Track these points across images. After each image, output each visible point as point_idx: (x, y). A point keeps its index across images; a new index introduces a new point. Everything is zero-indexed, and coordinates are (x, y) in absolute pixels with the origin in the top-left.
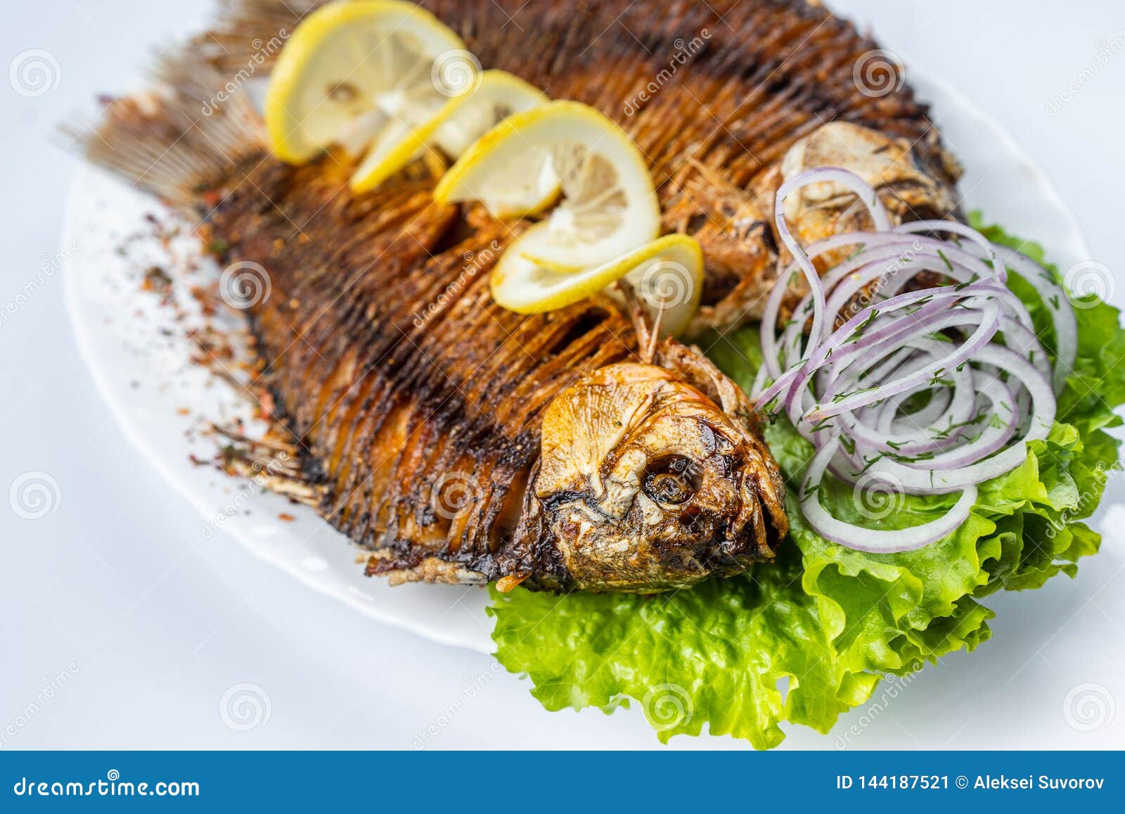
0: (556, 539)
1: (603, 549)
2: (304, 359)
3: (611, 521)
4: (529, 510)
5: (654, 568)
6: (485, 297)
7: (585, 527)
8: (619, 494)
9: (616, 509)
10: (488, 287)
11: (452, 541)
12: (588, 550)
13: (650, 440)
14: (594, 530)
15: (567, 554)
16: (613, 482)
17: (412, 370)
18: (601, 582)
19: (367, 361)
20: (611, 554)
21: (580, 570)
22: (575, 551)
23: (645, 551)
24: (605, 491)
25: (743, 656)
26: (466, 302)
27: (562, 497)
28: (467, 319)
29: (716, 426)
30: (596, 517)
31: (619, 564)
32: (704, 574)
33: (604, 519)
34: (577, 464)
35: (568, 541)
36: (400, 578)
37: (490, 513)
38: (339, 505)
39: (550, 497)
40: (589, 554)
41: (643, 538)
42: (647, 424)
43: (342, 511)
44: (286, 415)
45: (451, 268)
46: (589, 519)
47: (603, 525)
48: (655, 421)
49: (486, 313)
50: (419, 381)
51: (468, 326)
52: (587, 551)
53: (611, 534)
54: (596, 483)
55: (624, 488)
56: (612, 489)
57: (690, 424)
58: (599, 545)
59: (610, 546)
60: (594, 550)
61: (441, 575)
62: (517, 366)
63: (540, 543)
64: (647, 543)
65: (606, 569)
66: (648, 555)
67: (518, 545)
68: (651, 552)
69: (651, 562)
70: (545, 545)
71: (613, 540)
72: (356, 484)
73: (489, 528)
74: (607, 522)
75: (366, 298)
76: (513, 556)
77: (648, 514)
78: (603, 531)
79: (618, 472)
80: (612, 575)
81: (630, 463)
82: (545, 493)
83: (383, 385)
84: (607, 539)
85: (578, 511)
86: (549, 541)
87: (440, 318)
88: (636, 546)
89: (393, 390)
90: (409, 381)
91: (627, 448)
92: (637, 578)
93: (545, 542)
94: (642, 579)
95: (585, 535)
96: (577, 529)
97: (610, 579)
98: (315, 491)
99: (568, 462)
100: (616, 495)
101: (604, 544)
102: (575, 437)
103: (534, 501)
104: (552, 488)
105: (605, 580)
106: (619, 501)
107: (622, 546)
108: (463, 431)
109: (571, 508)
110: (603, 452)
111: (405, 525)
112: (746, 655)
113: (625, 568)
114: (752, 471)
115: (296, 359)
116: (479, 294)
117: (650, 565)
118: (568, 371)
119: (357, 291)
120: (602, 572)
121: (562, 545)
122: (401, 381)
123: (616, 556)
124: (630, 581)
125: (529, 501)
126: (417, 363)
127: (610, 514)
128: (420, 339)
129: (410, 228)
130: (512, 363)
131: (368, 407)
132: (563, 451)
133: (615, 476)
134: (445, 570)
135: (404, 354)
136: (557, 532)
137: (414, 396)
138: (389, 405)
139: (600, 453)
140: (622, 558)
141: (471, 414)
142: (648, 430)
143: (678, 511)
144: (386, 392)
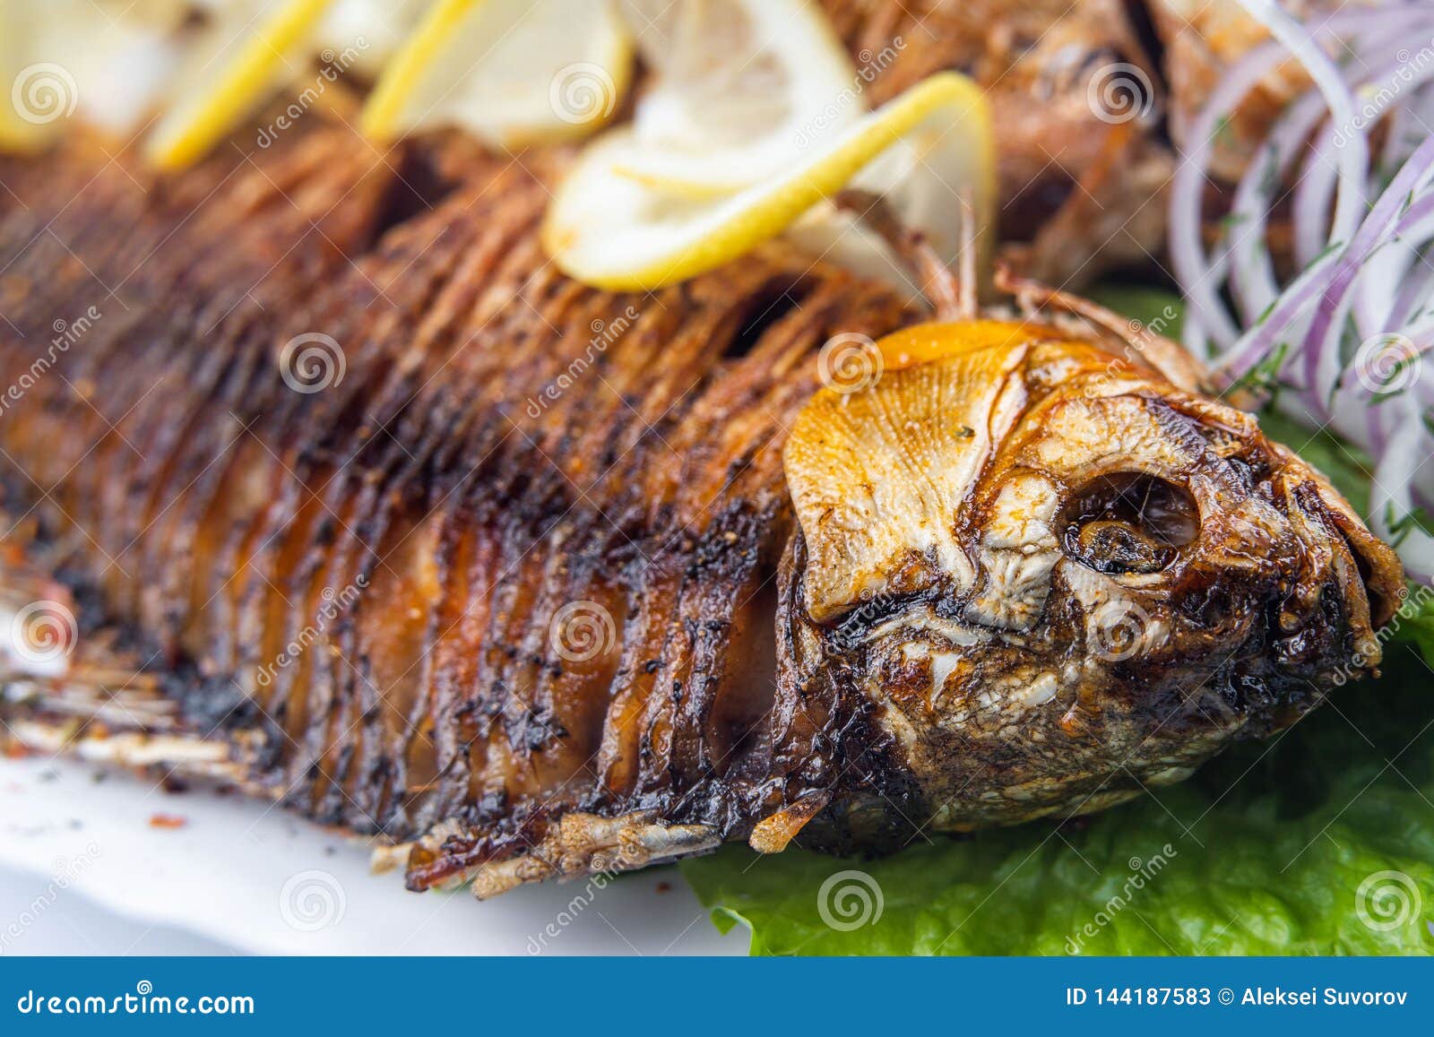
0: (876, 710)
1: (997, 708)
2: (135, 488)
3: (1007, 638)
4: (798, 656)
5: (1116, 734)
6: (539, 280)
7: (945, 665)
8: (1018, 572)
9: (1017, 607)
10: (542, 257)
11: (611, 769)
12: (961, 717)
13: (1050, 453)
14: (968, 669)
15: (909, 736)
16: (995, 550)
17: (416, 442)
18: (990, 794)
19: (303, 445)
20: (1017, 715)
21: (944, 769)
22: (928, 727)
23: (1097, 693)
24: (982, 571)
25: (1318, 915)
26: (498, 297)
27: (873, 609)
28: (513, 326)
29: (1187, 405)
30: (970, 638)
31: (1038, 736)
32: (1233, 726)
33: (989, 637)
34: (896, 528)
35: (906, 709)
36: (499, 878)
37: (697, 685)
38: (302, 763)
39: (844, 618)
40: (961, 726)
41: (1089, 664)
42: (1031, 425)
43: (313, 772)
44: (110, 621)
45: (444, 242)
46: (950, 645)
47: (988, 652)
48: (1046, 415)
49: (552, 310)
50: (440, 461)
51: (520, 337)
52: (958, 721)
53: (1010, 670)
54: (954, 562)
55: (1026, 556)
56: (1001, 568)
57: (1131, 407)
58: (985, 700)
59: (1012, 697)
60: (973, 715)
61: (603, 849)
62: (661, 391)
63: (839, 724)
64: (1101, 674)
65: (1004, 757)
66: (1103, 702)
67: (786, 741)
68: (1111, 693)
69: (1112, 716)
70: (853, 727)
71: (1016, 682)
72: (335, 705)
73: (701, 718)
74: (998, 642)
75: (259, 335)
76: (775, 770)
77: (1096, 604)
78: (990, 666)
79: (1002, 527)
80: (1017, 769)
81: (1025, 506)
82: (828, 609)
83: (355, 484)
84: (1004, 682)
85: (921, 635)
86: (861, 717)
87: (447, 337)
88: (1075, 685)
89: (382, 488)
90: (416, 461)
91: (1004, 481)
92: (1077, 767)
93: (851, 722)
94: (1087, 766)
95: (948, 683)
96: (924, 673)
97: (1012, 782)
98: (234, 745)
99: (873, 533)
100: (1009, 573)
101: (997, 697)
102: (873, 476)
103: (806, 634)
104: (844, 594)
105: (1000, 786)
106: (1019, 589)
107: (1043, 688)
108: (581, 534)
109: (900, 632)
110: (952, 494)
111: (483, 762)
112: (1325, 913)
113: (1050, 745)
114: (1298, 480)
115: (114, 494)
116: (522, 278)
117: (1109, 727)
118: (784, 380)
119: (234, 328)
120: (995, 766)
121: (894, 721)
122: (396, 468)
123: (1029, 717)
124: (1060, 777)
125: (794, 634)
126: (426, 424)
127: (1003, 621)
128: (416, 378)
129: (312, 201)
130: (650, 385)
131: (329, 537)
132: (855, 511)
133: (995, 535)
134: (612, 834)
135: (390, 415)
136: (875, 692)
137: (436, 493)
138: (381, 522)
139: (946, 497)
140: (1043, 722)
141: (588, 501)
142: (1037, 436)
143: (1165, 585)
144: (368, 494)
